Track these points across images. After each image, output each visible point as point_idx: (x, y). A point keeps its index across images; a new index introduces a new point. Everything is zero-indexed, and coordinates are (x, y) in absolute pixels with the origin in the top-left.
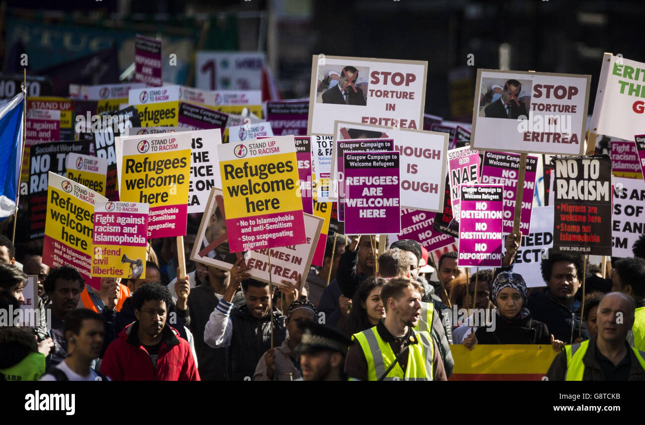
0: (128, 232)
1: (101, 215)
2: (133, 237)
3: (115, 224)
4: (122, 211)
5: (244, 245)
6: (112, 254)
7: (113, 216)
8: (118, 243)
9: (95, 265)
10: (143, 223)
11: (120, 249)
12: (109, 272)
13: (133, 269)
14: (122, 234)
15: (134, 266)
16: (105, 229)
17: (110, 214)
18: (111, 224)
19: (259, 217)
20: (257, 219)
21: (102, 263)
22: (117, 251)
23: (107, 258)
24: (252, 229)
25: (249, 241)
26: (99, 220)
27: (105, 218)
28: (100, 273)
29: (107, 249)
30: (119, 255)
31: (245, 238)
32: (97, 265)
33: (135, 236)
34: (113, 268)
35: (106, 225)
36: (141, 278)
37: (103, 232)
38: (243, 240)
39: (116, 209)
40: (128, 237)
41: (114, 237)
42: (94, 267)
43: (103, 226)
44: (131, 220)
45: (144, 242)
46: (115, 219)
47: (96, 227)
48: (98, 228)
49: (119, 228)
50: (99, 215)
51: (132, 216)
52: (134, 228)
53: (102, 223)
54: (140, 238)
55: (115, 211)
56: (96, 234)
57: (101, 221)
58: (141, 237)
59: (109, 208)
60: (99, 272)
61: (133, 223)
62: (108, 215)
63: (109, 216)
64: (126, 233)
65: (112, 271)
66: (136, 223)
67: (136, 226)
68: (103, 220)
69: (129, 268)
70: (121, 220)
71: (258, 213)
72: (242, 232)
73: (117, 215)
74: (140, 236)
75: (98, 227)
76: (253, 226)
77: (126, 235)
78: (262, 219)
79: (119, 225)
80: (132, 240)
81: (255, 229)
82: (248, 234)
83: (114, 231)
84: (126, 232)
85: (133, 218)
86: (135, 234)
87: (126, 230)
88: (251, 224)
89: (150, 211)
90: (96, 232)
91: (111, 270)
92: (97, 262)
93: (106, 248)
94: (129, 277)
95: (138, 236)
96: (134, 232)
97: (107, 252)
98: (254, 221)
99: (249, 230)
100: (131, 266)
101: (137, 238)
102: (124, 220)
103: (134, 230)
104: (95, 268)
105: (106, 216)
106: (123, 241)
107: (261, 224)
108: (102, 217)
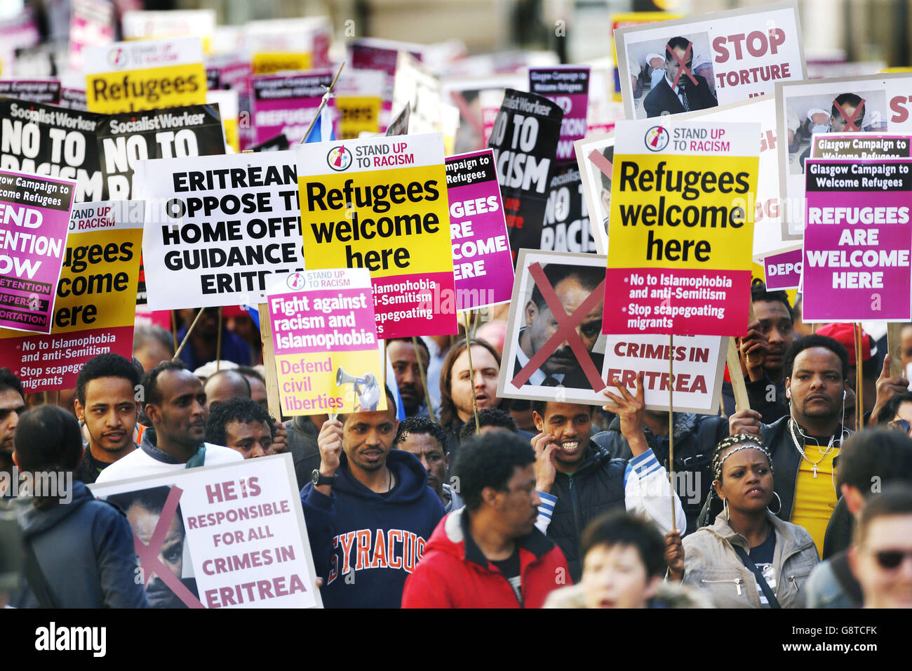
0: (340, 325)
1: (282, 299)
2: (350, 333)
3: (312, 313)
4: (320, 288)
5: (629, 321)
6: (316, 370)
7: (305, 298)
8: (323, 349)
9: (288, 395)
10: (365, 306)
11: (330, 359)
12: (317, 403)
13: (360, 394)
14: (328, 330)
15: (362, 387)
16: (294, 324)
17: (300, 296)
18: (304, 314)
19: (667, 272)
20: (662, 276)
21: (300, 390)
22: (326, 363)
23: (309, 378)
24: (649, 293)
25: (639, 315)
26: (279, 310)
27: (291, 303)
28: (300, 408)
29: (305, 362)
30: (331, 369)
31: (633, 309)
32: (291, 394)
33: (353, 331)
34: (322, 397)
35: (295, 316)
36: (379, 409)
37: (291, 330)
38: (630, 313)
39: (308, 284)
40: (341, 335)
41: (313, 336)
42: (286, 398)
43: (289, 318)
44: (340, 303)
45: (373, 341)
46: (311, 304)
47: (277, 323)
48: (280, 325)
49: (322, 318)
50: (278, 300)
51: (340, 295)
52: (348, 317)
53: (287, 314)
54: (363, 335)
55: (307, 288)
56: (278, 336)
57: (283, 311)
58: (366, 332)
59: (295, 284)
60: (298, 406)
61: (346, 307)
62: (295, 298)
63: (298, 299)
64: (334, 328)
65: (323, 402)
66: (351, 307)
67: (352, 313)
68: (287, 308)
69: (352, 393)
70: (319, 304)
71: (665, 263)
72: (631, 296)
73: (312, 296)
74: (362, 330)
75: (279, 322)
76: (651, 288)
77: (335, 331)
78: (672, 276)
79: (319, 313)
80: (348, 339)
81: (654, 294)
82: (641, 302)
83: (313, 327)
84: (335, 325)
85: (343, 297)
86: (352, 328)
87: (335, 322)
88: (649, 283)
89: (373, 286)
90: (278, 332)
91: (320, 399)
92: (290, 387)
93: (302, 360)
94: (356, 409)
95: (358, 331)
96: (350, 325)
97: (307, 367)
98: (655, 278)
99: (643, 294)
100: (357, 389)
101: (358, 335)
102: (328, 303)
103: (350, 321)
104: (289, 400)
105: (292, 300)
106: (332, 343)
107: (668, 287)
108: (285, 302)
